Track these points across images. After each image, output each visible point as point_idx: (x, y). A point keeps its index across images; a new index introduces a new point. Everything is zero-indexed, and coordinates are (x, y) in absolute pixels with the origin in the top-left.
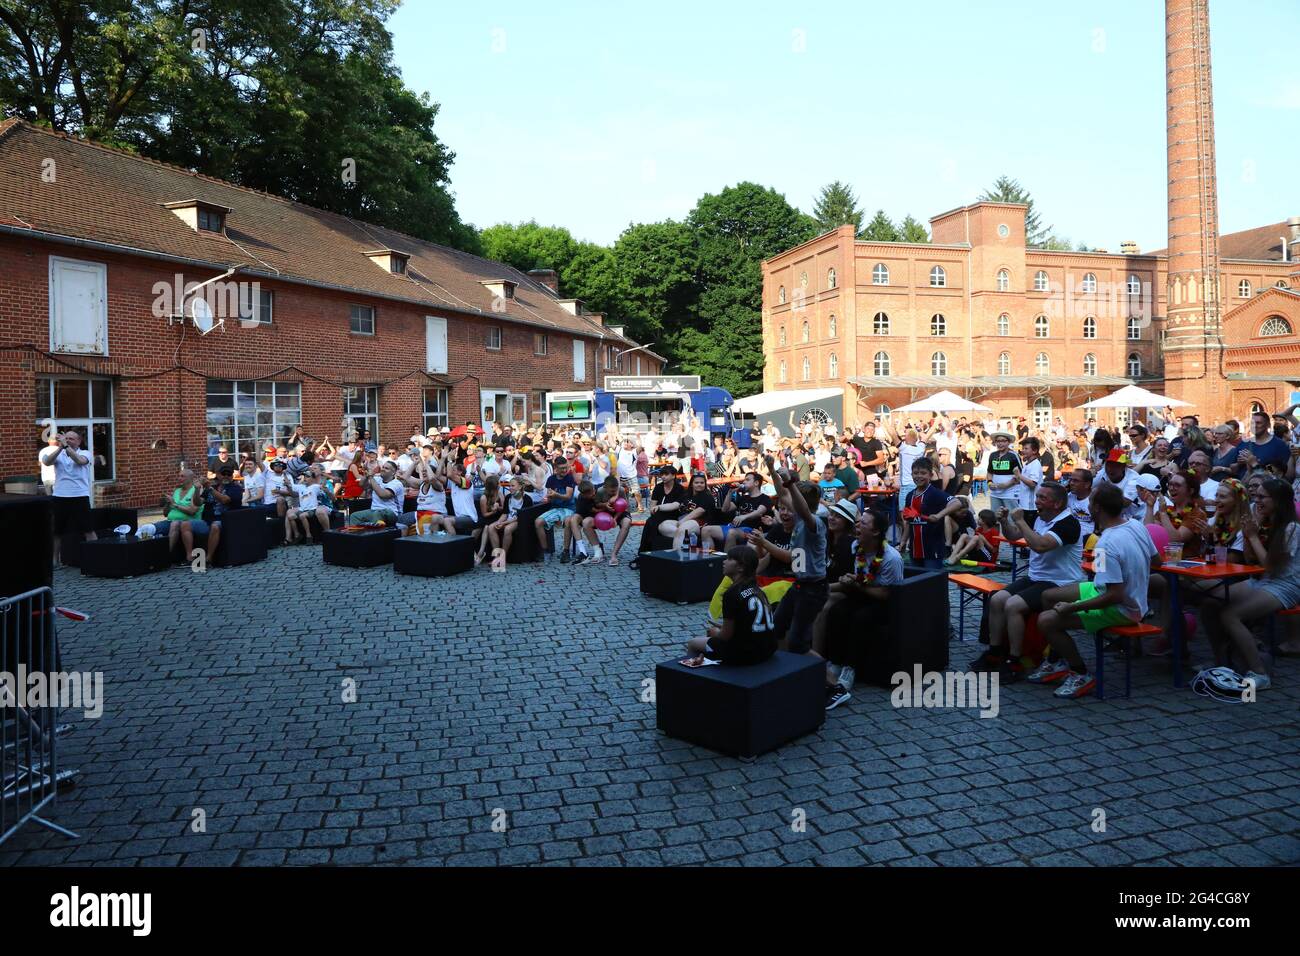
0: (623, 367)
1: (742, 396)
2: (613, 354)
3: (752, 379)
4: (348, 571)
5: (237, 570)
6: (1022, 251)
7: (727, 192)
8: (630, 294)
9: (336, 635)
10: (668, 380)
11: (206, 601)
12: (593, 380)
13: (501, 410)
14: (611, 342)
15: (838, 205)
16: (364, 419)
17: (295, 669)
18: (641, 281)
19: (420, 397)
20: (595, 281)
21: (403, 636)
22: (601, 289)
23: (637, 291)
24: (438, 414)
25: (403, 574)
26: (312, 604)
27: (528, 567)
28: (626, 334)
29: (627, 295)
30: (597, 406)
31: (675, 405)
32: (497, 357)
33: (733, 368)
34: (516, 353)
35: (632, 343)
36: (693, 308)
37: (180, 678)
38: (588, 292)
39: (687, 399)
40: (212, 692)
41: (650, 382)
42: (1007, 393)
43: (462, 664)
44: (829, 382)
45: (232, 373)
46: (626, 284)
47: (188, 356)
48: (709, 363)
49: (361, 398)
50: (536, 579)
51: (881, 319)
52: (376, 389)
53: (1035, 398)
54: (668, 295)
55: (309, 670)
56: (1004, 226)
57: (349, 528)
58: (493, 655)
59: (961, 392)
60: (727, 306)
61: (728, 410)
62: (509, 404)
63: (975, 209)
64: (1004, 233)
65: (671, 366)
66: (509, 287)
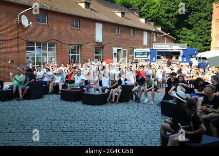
0: (160, 41)
1: (202, 51)
2: (157, 36)
3: (206, 46)
4: (68, 102)
5: (34, 101)
8: (164, 16)
9: (62, 121)
10: (175, 45)
11: (24, 110)
12: (150, 45)
13: (119, 54)
14: (157, 32)
16: (75, 56)
17: (49, 131)
18: (168, 11)
19: (93, 49)
20: (152, 12)
21: (83, 123)
22: (154, 14)
23: (167, 15)
24: (99, 55)
25: (85, 104)
26: (56, 112)
27: (124, 104)
28: (162, 30)
29: (163, 17)
30: (150, 54)
31: (177, 54)
32: (118, 37)
33: (200, 42)
34: (124, 36)
35: (164, 32)
36: (186, 21)
37: (14, 132)
38: (149, 15)
39: (182, 52)
40: (23, 137)
41: (169, 46)
43: (101, 132)
45: (34, 40)
46: (163, 13)
47: (21, 34)
48: (191, 40)
49: (75, 50)
50: (127, 107)
52: (79, 46)
54: (177, 16)
55: (53, 131)
57: (69, 89)
58: (111, 130)
60: (199, 20)
61: (196, 56)
62: (122, 53)
65: (177, 41)
66: (123, 14)
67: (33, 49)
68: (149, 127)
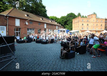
0: (61, 28)
3: (71, 29)
4: (38, 43)
5: (29, 43)
6: (95, 18)
7: (70, 13)
9: (36, 48)
12: (58, 29)
14: (60, 26)
15: (79, 15)
16: (39, 32)
18: (62, 21)
20: (58, 21)
25: (42, 44)
27: (52, 44)
32: (50, 27)
34: (52, 27)
36: (67, 23)
39: (66, 31)
41: (63, 29)
42: (94, 31)
44: (78, 29)
45: (29, 28)
46: (61, 21)
51: (83, 24)
52: (40, 29)
53: (96, 31)
54: (64, 22)
56: (94, 16)
59: (90, 31)
60: (70, 23)
62: (51, 31)
63: (91, 15)
64: (94, 17)
65: (65, 28)
66: (51, 21)
67: (29, 30)
68: (58, 49)
